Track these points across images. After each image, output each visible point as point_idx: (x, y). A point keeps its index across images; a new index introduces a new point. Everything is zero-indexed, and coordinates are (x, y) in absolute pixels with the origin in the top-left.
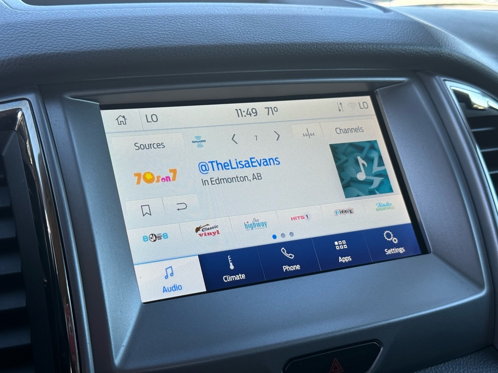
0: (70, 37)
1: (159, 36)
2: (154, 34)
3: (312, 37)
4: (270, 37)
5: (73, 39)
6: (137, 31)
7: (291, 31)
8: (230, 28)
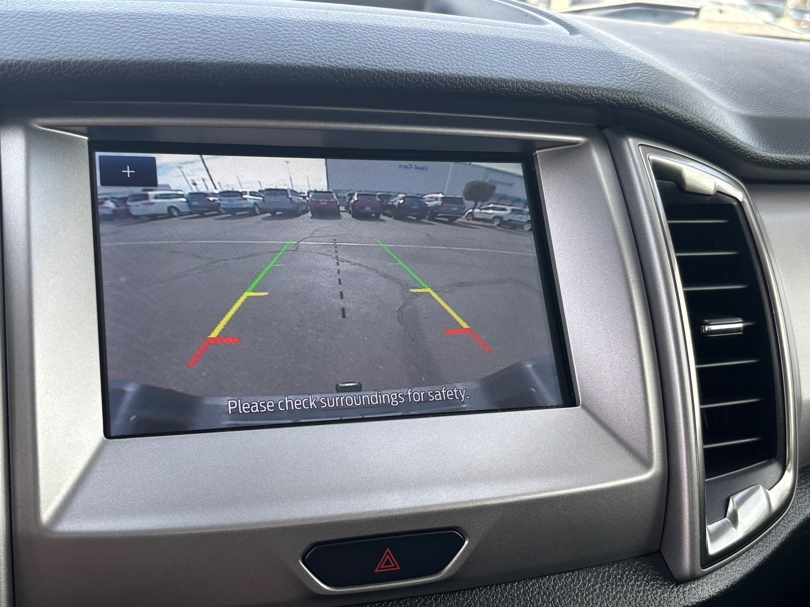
0: (44, 38)
1: (181, 45)
2: (173, 41)
3: (424, 64)
4: (356, 58)
5: (46, 41)
6: (148, 34)
7: (395, 52)
8: (297, 41)
